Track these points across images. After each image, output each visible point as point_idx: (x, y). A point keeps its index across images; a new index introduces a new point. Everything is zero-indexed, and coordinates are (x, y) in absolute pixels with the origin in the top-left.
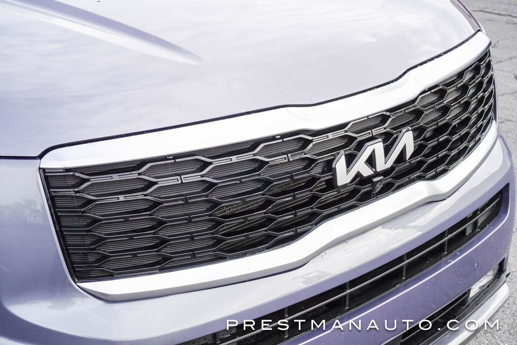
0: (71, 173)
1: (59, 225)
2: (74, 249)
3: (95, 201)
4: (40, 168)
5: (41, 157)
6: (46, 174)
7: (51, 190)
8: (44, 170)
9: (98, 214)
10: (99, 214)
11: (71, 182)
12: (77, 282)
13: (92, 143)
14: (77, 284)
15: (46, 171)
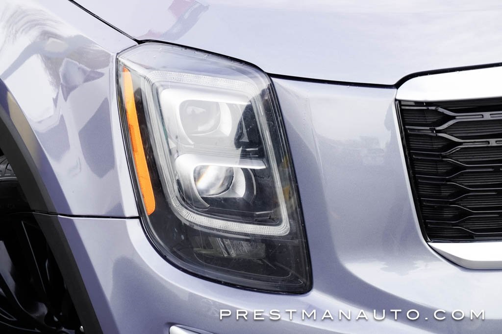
0: (433, 108)
1: (412, 170)
2: (428, 201)
3: (461, 144)
4: (396, 100)
5: (398, 85)
6: (403, 107)
7: (407, 127)
8: (400, 101)
9: (461, 160)
10: (463, 160)
11: (431, 119)
12: (429, 242)
13: (461, 72)
14: (429, 243)
15: (403, 103)
